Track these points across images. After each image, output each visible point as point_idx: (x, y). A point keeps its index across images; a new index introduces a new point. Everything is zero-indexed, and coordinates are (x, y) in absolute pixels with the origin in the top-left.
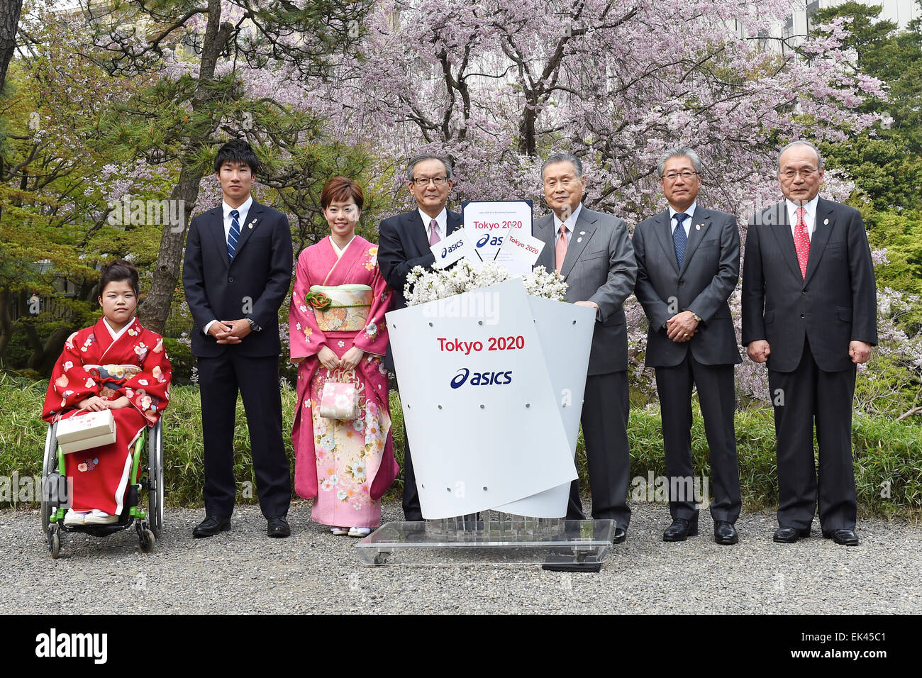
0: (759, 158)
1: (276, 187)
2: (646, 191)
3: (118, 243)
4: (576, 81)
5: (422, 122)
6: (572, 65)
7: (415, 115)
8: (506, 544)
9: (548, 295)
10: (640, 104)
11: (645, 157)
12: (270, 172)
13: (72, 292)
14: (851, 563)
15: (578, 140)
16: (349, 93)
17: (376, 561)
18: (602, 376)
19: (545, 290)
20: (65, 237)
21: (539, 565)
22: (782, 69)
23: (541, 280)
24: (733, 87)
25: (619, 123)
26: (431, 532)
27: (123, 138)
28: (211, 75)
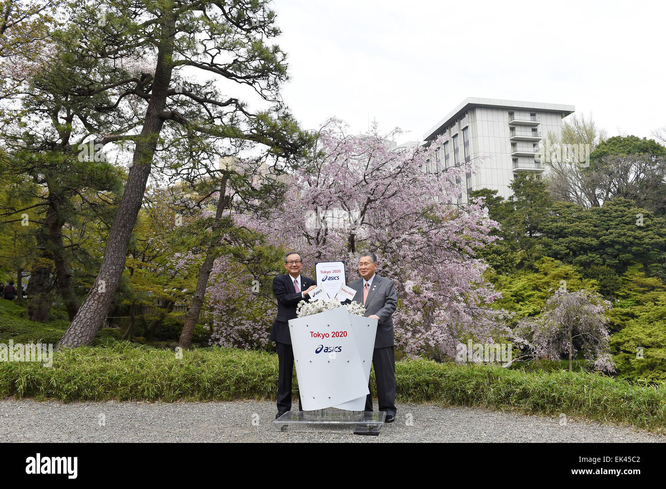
0: (448, 253)
1: (246, 264)
2: (402, 267)
3: (181, 285)
4: (372, 220)
5: (307, 236)
6: (370, 214)
7: (305, 233)
8: (339, 422)
9: (358, 314)
10: (399, 230)
11: (402, 253)
12: (243, 257)
13: (161, 304)
14: (487, 432)
15: (372, 244)
16: (278, 224)
17: (282, 429)
18: (382, 348)
19: (356, 312)
20: (159, 281)
21: (352, 432)
22: (458, 217)
23: (355, 307)
24: (437, 223)
25: (390, 238)
26: (306, 416)
27: (183, 243)
28: (221, 217)
